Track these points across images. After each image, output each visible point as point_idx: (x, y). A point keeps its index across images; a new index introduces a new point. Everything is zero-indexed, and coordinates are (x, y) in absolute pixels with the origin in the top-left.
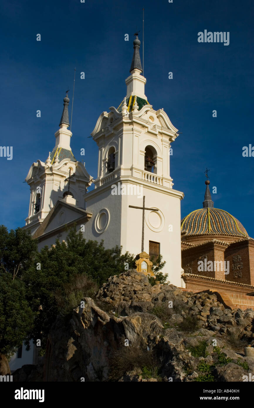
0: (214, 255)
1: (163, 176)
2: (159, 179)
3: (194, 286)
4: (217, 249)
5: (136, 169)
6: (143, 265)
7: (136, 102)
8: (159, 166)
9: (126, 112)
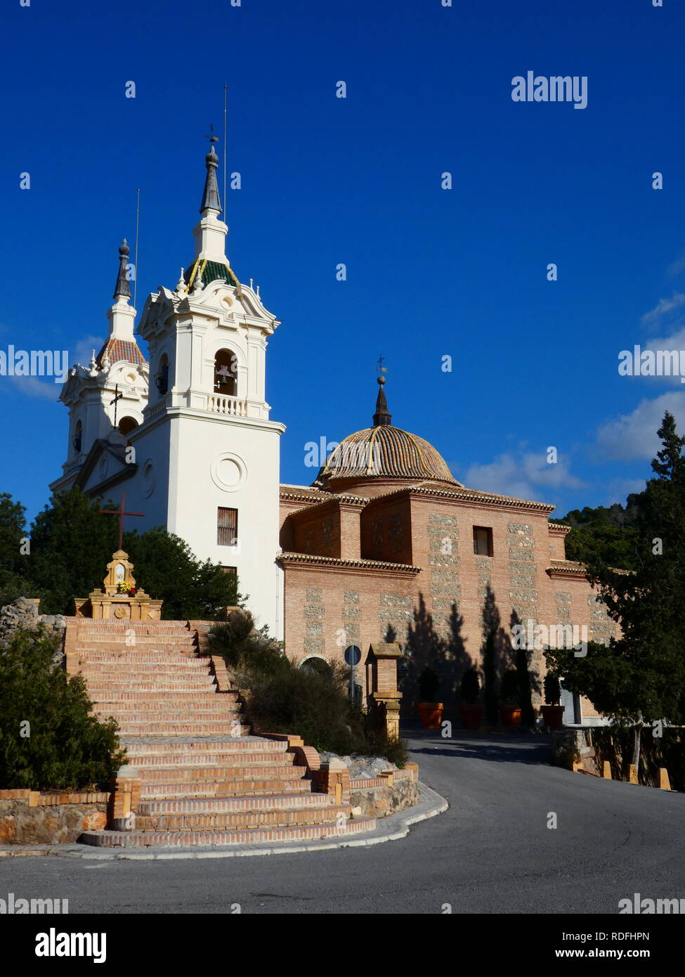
0: (340, 520)
1: (248, 397)
2: (240, 404)
3: (299, 573)
4: (345, 511)
5: (195, 392)
6: (120, 569)
7: (200, 276)
8: (240, 382)
9: (182, 295)
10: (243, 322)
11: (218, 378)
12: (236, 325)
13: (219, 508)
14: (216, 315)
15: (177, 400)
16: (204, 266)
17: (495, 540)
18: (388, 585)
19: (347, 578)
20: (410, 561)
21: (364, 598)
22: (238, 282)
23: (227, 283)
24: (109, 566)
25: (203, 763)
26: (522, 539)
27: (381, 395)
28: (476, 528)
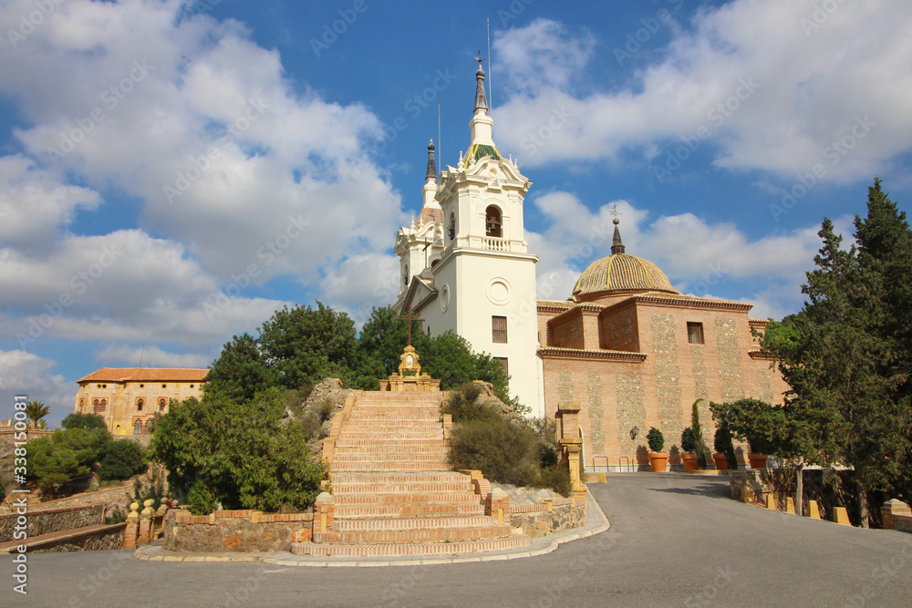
0: (582, 322)
1: (511, 237)
2: (506, 243)
3: (554, 361)
4: (586, 315)
5: (474, 237)
6: (409, 359)
7: (473, 156)
8: (505, 227)
9: (461, 170)
10: (505, 185)
11: (488, 226)
12: (500, 188)
13: (493, 317)
14: (485, 182)
15: (460, 243)
16: (476, 149)
17: (705, 332)
18: (621, 367)
19: (590, 363)
20: (638, 349)
21: (604, 378)
22: (501, 158)
23: (492, 158)
24: (402, 356)
25: (397, 492)
26: (727, 330)
27: (616, 232)
28: (689, 324)
